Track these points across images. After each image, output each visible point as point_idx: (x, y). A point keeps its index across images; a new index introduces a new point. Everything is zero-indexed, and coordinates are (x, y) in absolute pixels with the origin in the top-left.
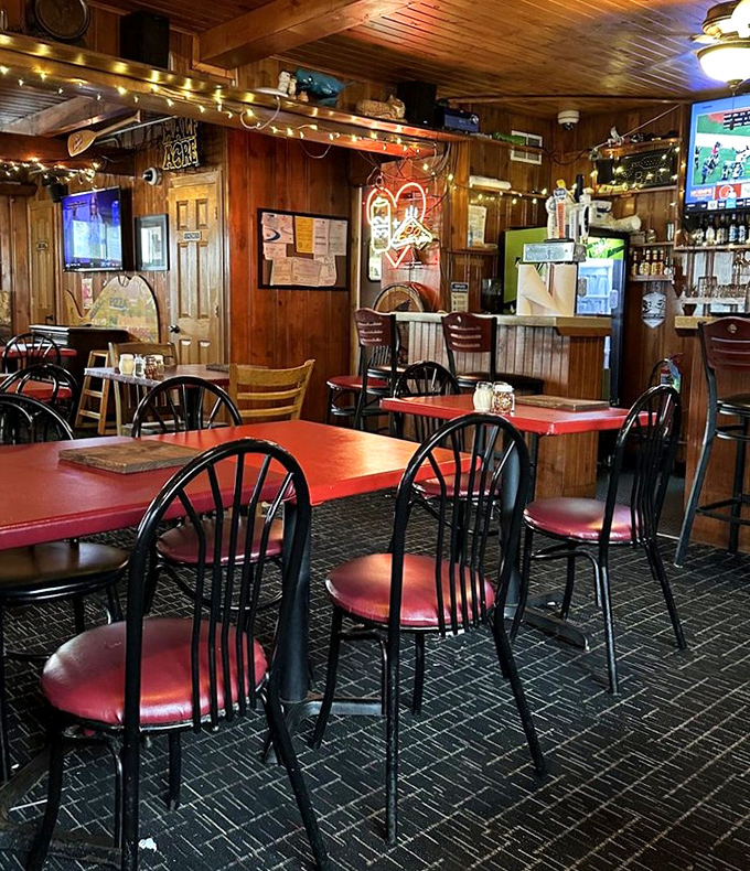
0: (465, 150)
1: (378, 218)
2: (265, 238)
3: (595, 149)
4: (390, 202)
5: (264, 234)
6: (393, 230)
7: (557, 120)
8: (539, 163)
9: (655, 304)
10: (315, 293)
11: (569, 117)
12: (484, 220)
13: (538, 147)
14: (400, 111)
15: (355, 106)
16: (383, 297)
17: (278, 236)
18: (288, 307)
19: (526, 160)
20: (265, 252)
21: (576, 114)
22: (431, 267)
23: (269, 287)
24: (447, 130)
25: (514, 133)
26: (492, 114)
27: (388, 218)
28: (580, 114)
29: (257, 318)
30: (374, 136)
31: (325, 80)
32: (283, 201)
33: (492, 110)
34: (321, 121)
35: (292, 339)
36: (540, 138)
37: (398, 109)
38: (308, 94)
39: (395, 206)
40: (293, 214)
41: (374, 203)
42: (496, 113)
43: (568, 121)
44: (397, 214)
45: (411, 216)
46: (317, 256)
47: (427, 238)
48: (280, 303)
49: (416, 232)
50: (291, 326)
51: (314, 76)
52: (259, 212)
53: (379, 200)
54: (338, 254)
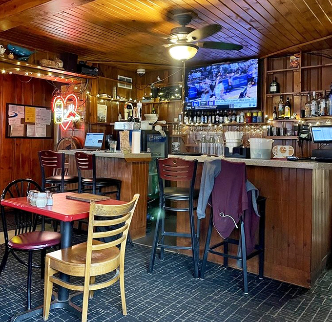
0: (96, 82)
1: (58, 109)
2: (10, 115)
3: (152, 84)
4: (63, 102)
5: (9, 114)
6: (64, 114)
7: (137, 72)
8: (131, 88)
9: (176, 146)
10: (36, 140)
11: (141, 71)
12: (106, 110)
13: (130, 82)
14: (61, 65)
15: (39, 61)
16: (60, 143)
17: (16, 115)
18: (21, 146)
19: (125, 87)
20: (9, 122)
21: (144, 70)
22: (81, 130)
23: (10, 137)
24: (83, 74)
25: (119, 77)
26: (109, 68)
27: (62, 109)
28: (146, 70)
29: (4, 151)
30: (50, 74)
31: (21, 49)
32: (20, 100)
33: (109, 67)
34: (21, 67)
35: (23, 160)
36: (131, 79)
37: (60, 64)
38: (14, 55)
39: (65, 104)
40: (25, 106)
41: (56, 102)
42: (111, 68)
43: (141, 73)
44: (66, 107)
45: (72, 108)
46: (37, 124)
47: (77, 118)
48: (17, 145)
49: (74, 115)
50: (22, 155)
51: (16, 47)
52: (7, 105)
53: (59, 101)
54: (47, 124)
